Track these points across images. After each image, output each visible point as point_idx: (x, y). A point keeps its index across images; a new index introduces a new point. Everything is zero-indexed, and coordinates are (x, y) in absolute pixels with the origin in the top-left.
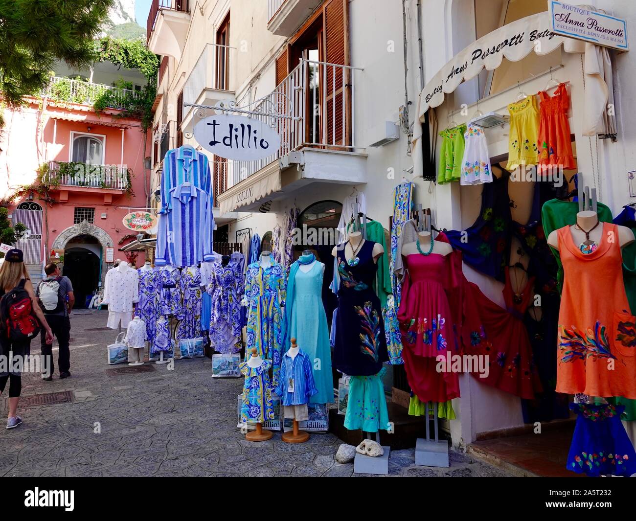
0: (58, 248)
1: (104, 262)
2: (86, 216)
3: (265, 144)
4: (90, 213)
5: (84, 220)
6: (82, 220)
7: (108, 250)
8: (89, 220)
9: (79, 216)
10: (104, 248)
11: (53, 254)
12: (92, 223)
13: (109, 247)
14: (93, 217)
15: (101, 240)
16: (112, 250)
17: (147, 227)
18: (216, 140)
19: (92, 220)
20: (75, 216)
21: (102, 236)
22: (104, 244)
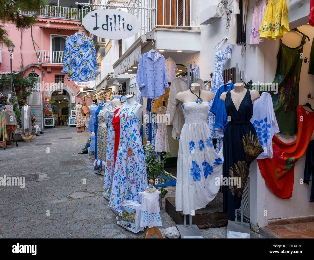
0: (48, 96)
1: (71, 103)
2: (61, 79)
3: (130, 28)
4: (62, 78)
5: (60, 81)
6: (59, 81)
7: (72, 97)
8: (62, 81)
9: (57, 79)
10: (70, 96)
11: (46, 99)
12: (64, 83)
13: (73, 95)
14: (64, 80)
15: (69, 92)
16: (74, 96)
17: (87, 84)
18: (97, 27)
19: (64, 81)
20: (55, 79)
21: (70, 90)
22: (70, 94)
